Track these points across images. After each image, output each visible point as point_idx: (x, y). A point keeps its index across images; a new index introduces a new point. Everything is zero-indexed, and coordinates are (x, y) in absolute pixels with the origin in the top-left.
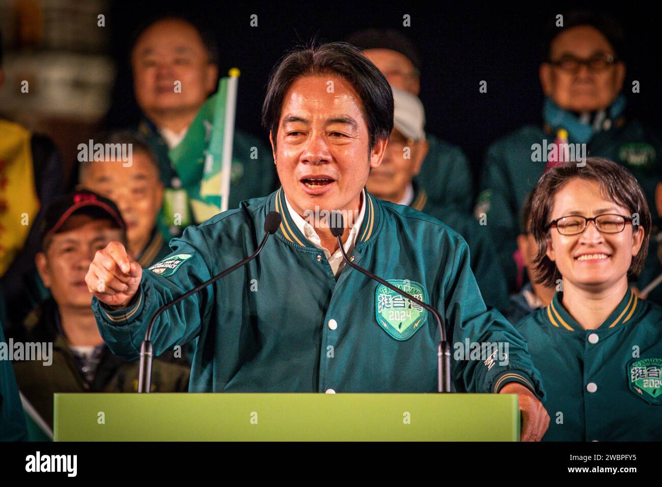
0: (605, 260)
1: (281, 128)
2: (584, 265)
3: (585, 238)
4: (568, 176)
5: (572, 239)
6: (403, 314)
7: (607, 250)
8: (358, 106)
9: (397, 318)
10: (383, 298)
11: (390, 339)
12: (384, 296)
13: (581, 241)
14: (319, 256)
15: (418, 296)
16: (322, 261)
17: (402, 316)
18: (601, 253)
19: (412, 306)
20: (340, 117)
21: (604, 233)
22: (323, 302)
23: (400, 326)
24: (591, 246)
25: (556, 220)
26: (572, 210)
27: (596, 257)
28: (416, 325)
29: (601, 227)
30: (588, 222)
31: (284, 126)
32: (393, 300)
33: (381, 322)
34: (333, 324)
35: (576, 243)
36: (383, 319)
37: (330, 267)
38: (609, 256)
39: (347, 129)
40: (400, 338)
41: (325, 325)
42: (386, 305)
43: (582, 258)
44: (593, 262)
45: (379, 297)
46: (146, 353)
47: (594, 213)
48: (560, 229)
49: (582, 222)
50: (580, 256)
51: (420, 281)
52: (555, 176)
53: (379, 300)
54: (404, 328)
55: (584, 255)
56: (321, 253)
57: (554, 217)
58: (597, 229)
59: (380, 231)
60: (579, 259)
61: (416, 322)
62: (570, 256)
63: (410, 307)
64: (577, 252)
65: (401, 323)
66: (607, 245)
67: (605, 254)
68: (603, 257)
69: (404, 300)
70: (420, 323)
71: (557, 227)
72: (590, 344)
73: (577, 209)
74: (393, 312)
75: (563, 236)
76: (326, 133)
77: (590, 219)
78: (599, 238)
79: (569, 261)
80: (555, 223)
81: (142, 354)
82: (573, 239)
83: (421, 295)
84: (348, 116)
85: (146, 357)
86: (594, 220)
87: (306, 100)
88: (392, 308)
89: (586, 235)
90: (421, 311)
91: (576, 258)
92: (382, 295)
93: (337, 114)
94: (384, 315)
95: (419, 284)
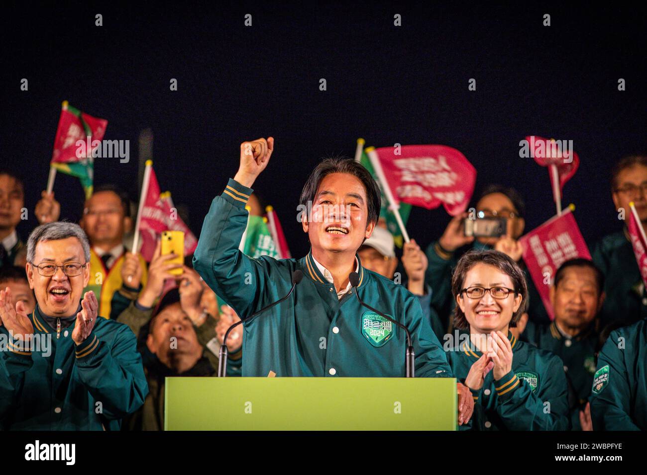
0: (496, 315)
2: (481, 318)
3: (483, 301)
4: (476, 261)
7: (497, 308)
9: (375, 334)
10: (367, 321)
11: (370, 345)
13: (481, 303)
15: (389, 322)
16: (333, 292)
17: (378, 333)
18: (493, 311)
19: (385, 328)
21: (497, 298)
23: (377, 339)
24: (487, 306)
25: (466, 288)
26: (477, 283)
27: (489, 313)
29: (494, 294)
30: (486, 291)
32: (373, 323)
33: (365, 334)
34: (336, 330)
35: (478, 304)
37: (337, 295)
38: (498, 312)
40: (377, 345)
42: (368, 326)
43: (481, 313)
44: (487, 317)
45: (364, 320)
46: (223, 353)
47: (490, 285)
48: (469, 294)
49: (483, 291)
50: (480, 311)
52: (468, 260)
55: (482, 311)
56: (332, 287)
57: (465, 286)
58: (492, 296)
60: (479, 313)
61: (387, 337)
62: (474, 311)
64: (478, 309)
66: (497, 306)
67: (495, 311)
68: (494, 313)
69: (380, 324)
70: (389, 337)
71: (467, 293)
73: (480, 282)
75: (470, 299)
77: (487, 289)
78: (492, 302)
79: (473, 315)
80: (465, 290)
81: (221, 353)
82: (476, 301)
84: (357, 192)
85: (223, 355)
86: (490, 290)
88: (372, 328)
89: (484, 299)
90: (390, 331)
91: (477, 313)
92: (366, 319)
94: (367, 331)
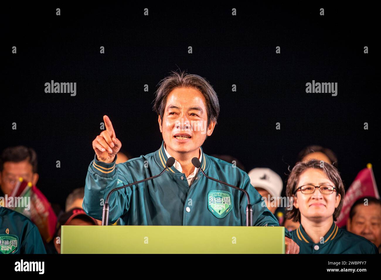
1: (166, 112)
3: (314, 196)
5: (308, 196)
6: (221, 206)
7: (324, 203)
8: (203, 103)
9: (218, 208)
10: (211, 198)
11: (215, 217)
12: (212, 197)
13: (312, 197)
14: (182, 177)
15: (228, 198)
16: (184, 179)
17: (220, 207)
19: (225, 202)
20: (195, 107)
22: (183, 199)
23: (219, 212)
24: (317, 200)
25: (300, 187)
26: (308, 183)
28: (227, 211)
29: (322, 191)
30: (316, 189)
31: (168, 110)
32: (216, 199)
33: (210, 209)
34: (188, 209)
35: (310, 199)
36: (211, 208)
37: (187, 182)
39: (198, 113)
40: (220, 217)
41: (185, 210)
42: (213, 202)
45: (209, 197)
46: (106, 209)
47: (319, 184)
48: (303, 192)
49: (313, 188)
50: (312, 205)
51: (229, 191)
53: (209, 199)
54: (221, 213)
56: (183, 175)
57: (299, 185)
58: (320, 191)
59: (209, 167)
61: (227, 209)
63: (224, 203)
65: (220, 210)
66: (324, 200)
67: (323, 205)
69: (221, 200)
70: (229, 210)
71: (301, 190)
72: (315, 250)
73: (311, 182)
74: (216, 205)
76: (188, 114)
77: (317, 187)
78: (321, 196)
81: (104, 209)
83: (229, 197)
84: (199, 106)
85: (106, 211)
86: (319, 187)
87: (179, 98)
88: (216, 203)
89: (315, 194)
90: (230, 205)
91: (310, 206)
92: (211, 197)
93: (193, 106)
94: (212, 206)
95: (228, 192)
